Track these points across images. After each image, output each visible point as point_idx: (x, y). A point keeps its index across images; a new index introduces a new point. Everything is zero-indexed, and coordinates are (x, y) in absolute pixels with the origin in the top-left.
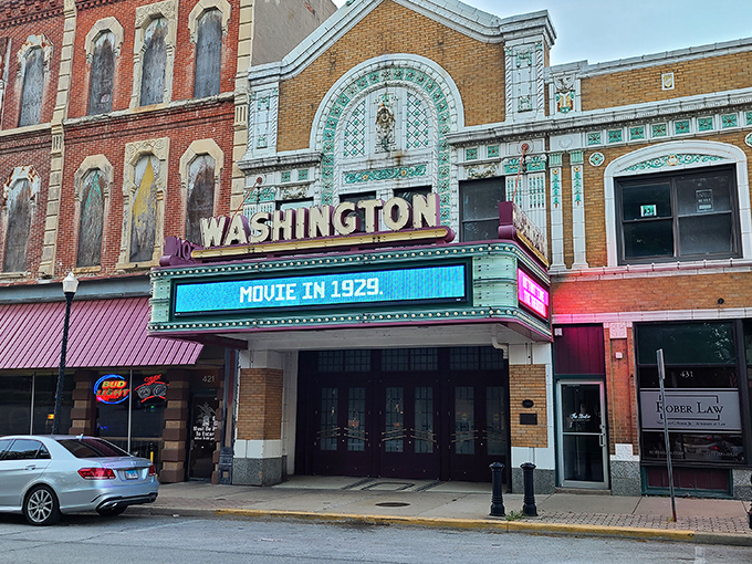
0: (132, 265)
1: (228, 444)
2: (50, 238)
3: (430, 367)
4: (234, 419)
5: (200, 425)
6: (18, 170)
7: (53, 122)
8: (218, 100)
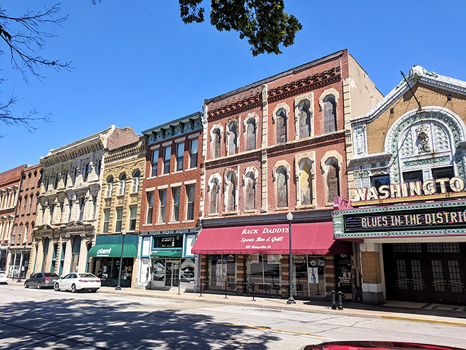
0: (303, 207)
1: (358, 285)
2: (265, 195)
3: (455, 251)
4: (360, 274)
5: (342, 276)
6: (248, 168)
7: (262, 148)
8: (337, 134)
